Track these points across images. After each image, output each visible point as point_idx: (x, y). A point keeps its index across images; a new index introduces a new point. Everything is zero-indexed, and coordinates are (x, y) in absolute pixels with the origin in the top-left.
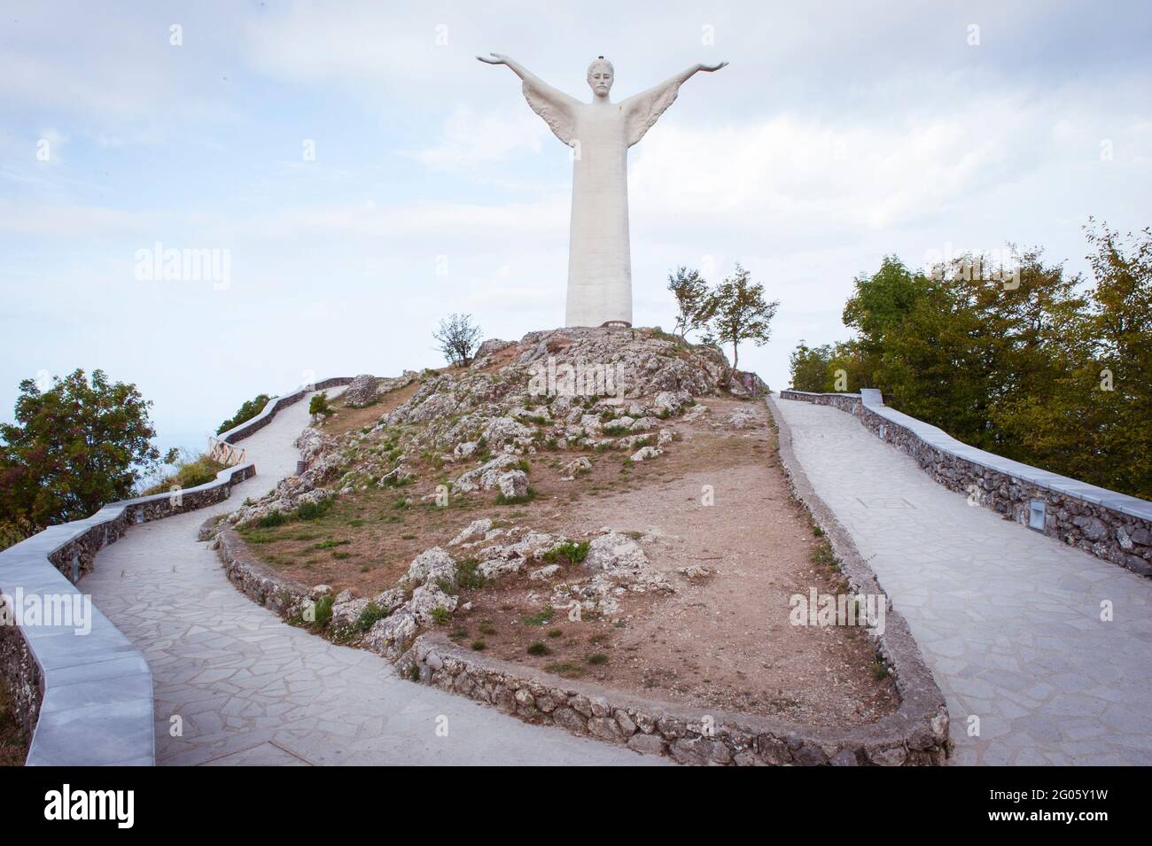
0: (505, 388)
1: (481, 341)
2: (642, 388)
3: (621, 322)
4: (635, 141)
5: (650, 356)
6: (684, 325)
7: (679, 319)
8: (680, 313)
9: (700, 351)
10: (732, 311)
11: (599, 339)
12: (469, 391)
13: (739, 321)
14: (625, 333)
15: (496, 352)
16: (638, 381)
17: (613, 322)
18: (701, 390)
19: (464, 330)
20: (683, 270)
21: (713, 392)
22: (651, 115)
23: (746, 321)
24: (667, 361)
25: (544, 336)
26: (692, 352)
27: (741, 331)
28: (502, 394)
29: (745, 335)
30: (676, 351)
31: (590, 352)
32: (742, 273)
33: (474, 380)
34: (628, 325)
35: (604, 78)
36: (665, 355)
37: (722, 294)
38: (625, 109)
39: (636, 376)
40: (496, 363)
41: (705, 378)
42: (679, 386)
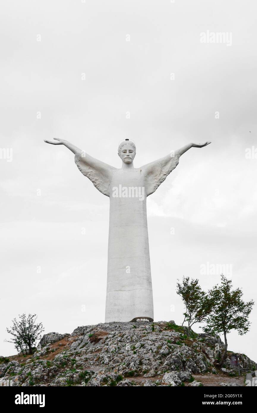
0: (55, 371)
1: (42, 334)
2: (156, 369)
3: (145, 318)
4: (151, 192)
5: (163, 344)
6: (190, 319)
7: (186, 315)
8: (186, 310)
9: (201, 339)
10: (221, 309)
11: (127, 332)
12: (30, 374)
13: (226, 317)
14: (147, 327)
15: (53, 342)
16: (154, 363)
17: (140, 318)
18: (201, 369)
19: (31, 326)
20: (187, 280)
21: (210, 370)
22: (162, 175)
23: (231, 316)
24: (175, 347)
25: (88, 330)
26: (195, 340)
27: (228, 324)
28: (54, 376)
29: (231, 327)
30: (183, 339)
31: (120, 341)
32: (226, 282)
33: (34, 365)
34: (151, 320)
35: (129, 152)
36: (174, 342)
37: (213, 297)
38: (144, 171)
39: (152, 360)
40: (53, 351)
41: (204, 360)
42: (184, 366)
